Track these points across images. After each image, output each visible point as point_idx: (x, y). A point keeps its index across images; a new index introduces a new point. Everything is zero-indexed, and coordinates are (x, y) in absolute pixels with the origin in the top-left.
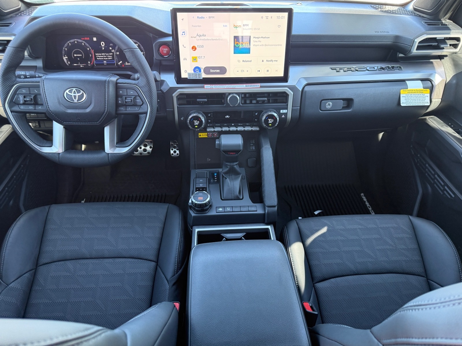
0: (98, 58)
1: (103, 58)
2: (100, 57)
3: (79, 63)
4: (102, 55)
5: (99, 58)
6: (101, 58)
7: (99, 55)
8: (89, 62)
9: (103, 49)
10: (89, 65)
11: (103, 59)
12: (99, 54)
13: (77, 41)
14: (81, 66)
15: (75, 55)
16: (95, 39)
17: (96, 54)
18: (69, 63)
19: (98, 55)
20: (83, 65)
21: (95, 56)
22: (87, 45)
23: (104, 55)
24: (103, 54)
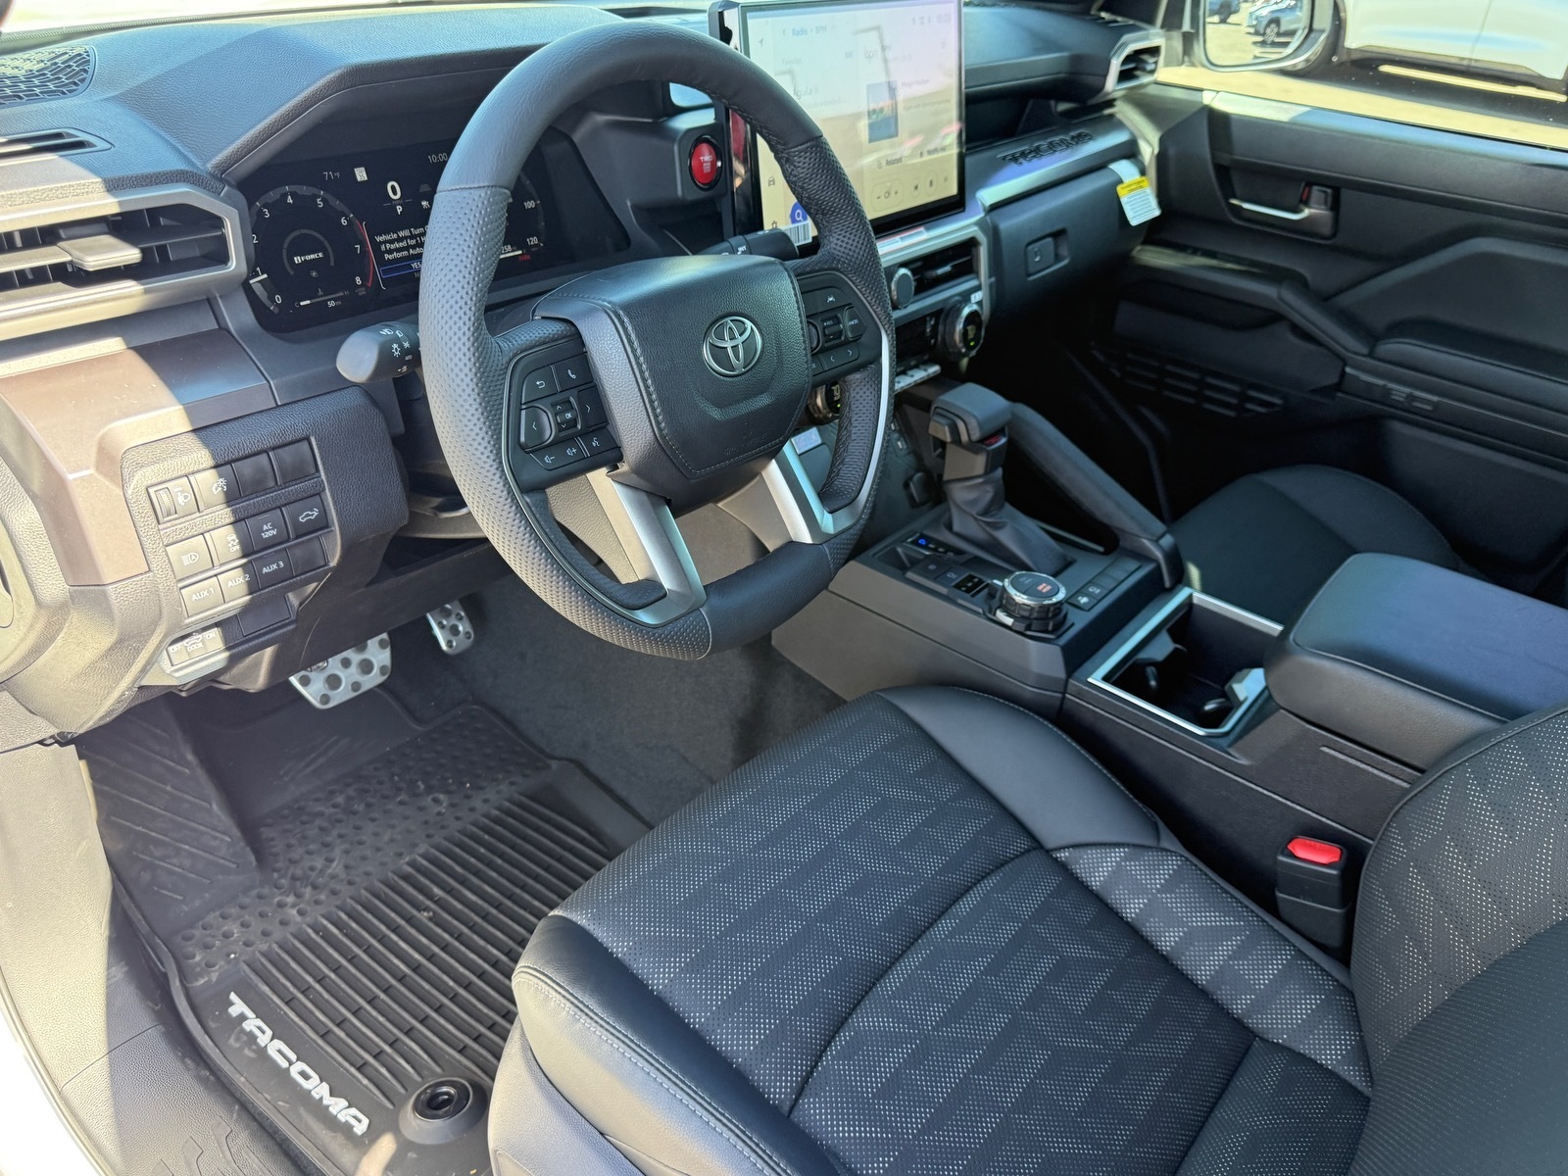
0: (387, 256)
1: (407, 248)
2: (393, 247)
3: (320, 293)
4: (400, 240)
5: (390, 252)
6: (398, 250)
7: (391, 242)
8: (358, 280)
9: (399, 209)
10: (362, 292)
11: (405, 253)
12: (388, 237)
13: (294, 195)
14: (331, 304)
15: (297, 260)
16: (361, 174)
17: (379, 239)
18: (278, 299)
19: (385, 242)
20: (335, 299)
21: (376, 246)
22: (337, 204)
23: (406, 238)
24: (402, 234)
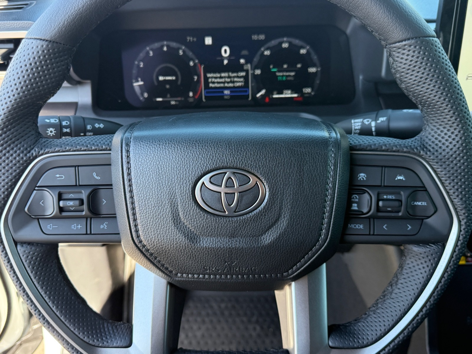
0: (211, 85)
1: (224, 83)
2: (216, 80)
3: (169, 96)
4: (221, 77)
5: (214, 83)
6: (218, 83)
7: (216, 78)
8: (191, 94)
9: (226, 62)
10: (191, 100)
11: (222, 85)
12: (215, 75)
13: (168, 46)
14: (173, 103)
15: (161, 78)
16: (208, 41)
17: (209, 75)
18: (146, 95)
19: (212, 78)
20: (176, 101)
21: (206, 79)
22: (190, 54)
23: (225, 77)
24: (223, 75)
